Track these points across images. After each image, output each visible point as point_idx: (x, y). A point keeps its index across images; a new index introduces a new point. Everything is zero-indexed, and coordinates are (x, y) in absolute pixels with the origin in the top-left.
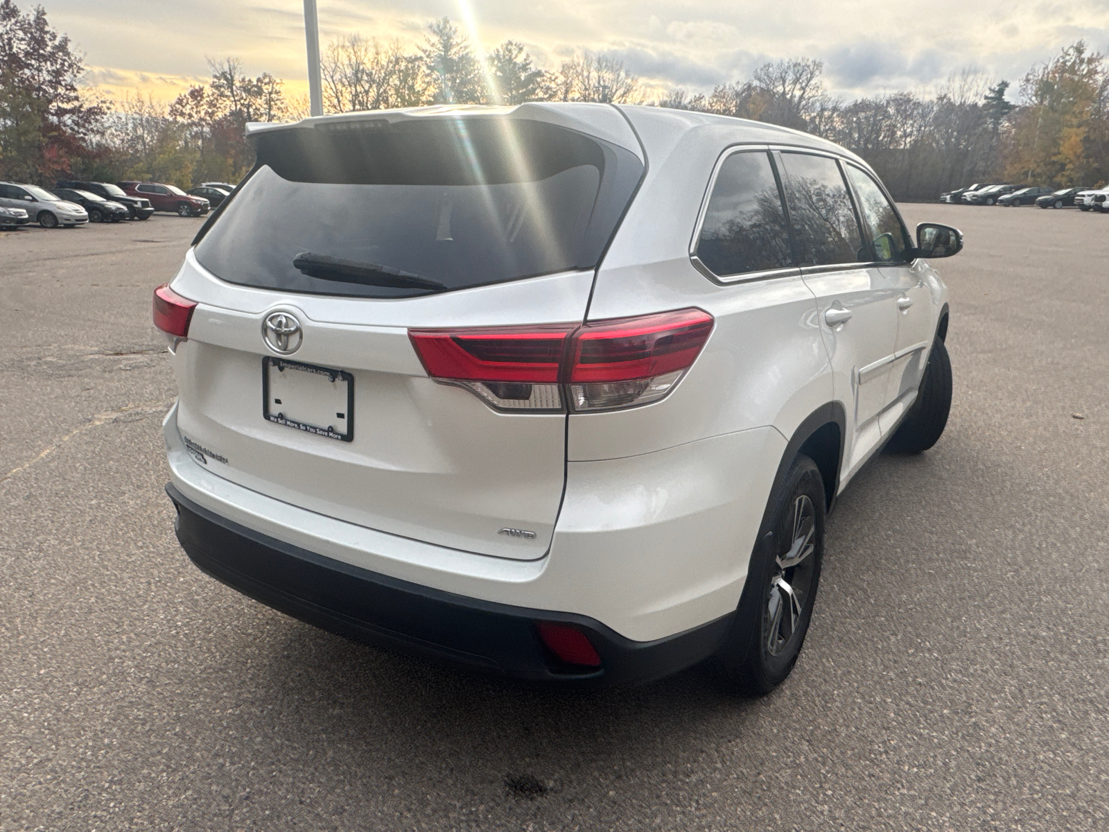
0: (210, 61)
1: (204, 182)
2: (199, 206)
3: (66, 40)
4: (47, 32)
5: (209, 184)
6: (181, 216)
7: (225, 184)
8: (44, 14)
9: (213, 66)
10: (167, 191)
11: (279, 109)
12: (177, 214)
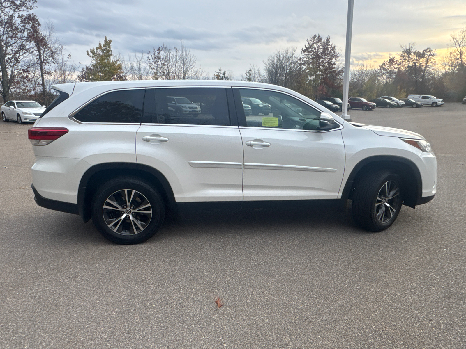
0: (401, 46)
1: (381, 96)
2: (371, 106)
3: (335, 47)
4: (329, 45)
5: (383, 97)
6: (363, 110)
7: (390, 97)
8: (329, 39)
9: (402, 48)
10: (359, 100)
11: (431, 63)
12: (361, 109)
